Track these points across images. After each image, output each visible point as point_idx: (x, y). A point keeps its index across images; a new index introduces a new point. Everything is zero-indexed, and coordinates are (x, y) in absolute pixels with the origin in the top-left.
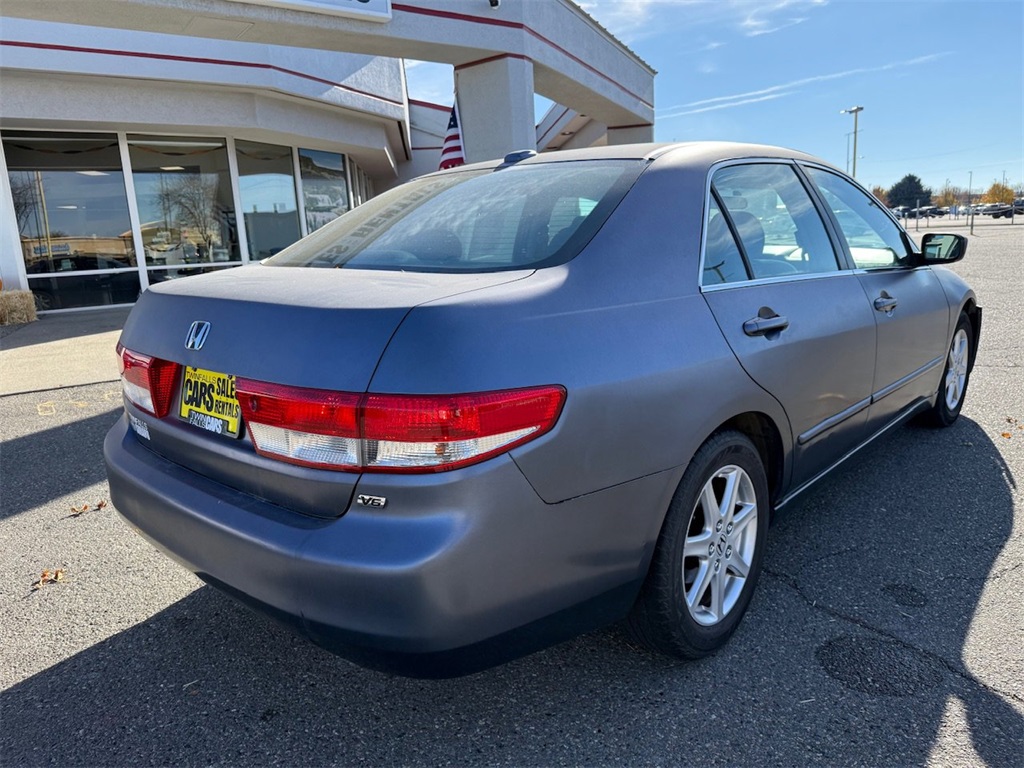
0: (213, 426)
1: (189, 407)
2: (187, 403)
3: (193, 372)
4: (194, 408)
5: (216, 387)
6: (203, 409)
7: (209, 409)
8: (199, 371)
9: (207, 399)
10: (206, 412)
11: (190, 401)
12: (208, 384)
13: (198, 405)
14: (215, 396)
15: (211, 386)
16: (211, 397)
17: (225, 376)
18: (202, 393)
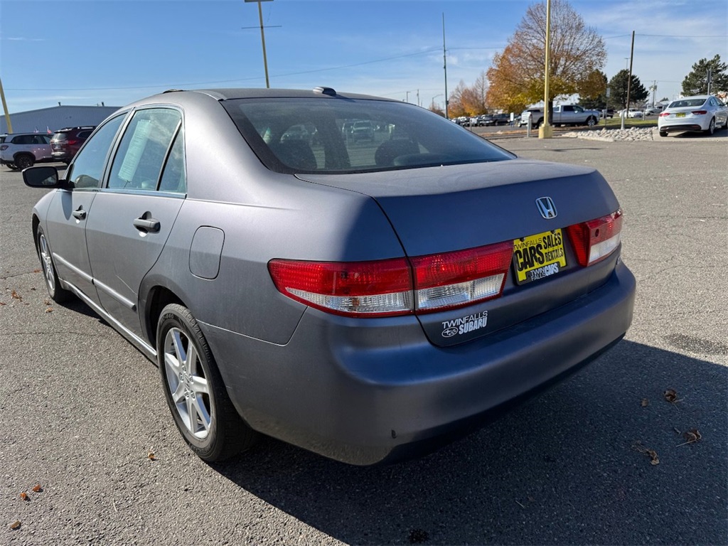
0: (551, 269)
1: (524, 271)
2: (521, 270)
3: (520, 243)
4: (529, 269)
5: (543, 244)
6: (537, 265)
7: (541, 263)
8: (527, 239)
9: (538, 256)
10: (541, 265)
11: (524, 265)
12: (535, 246)
13: (532, 265)
14: (543, 251)
15: (539, 246)
16: (541, 254)
17: (549, 233)
18: (532, 255)
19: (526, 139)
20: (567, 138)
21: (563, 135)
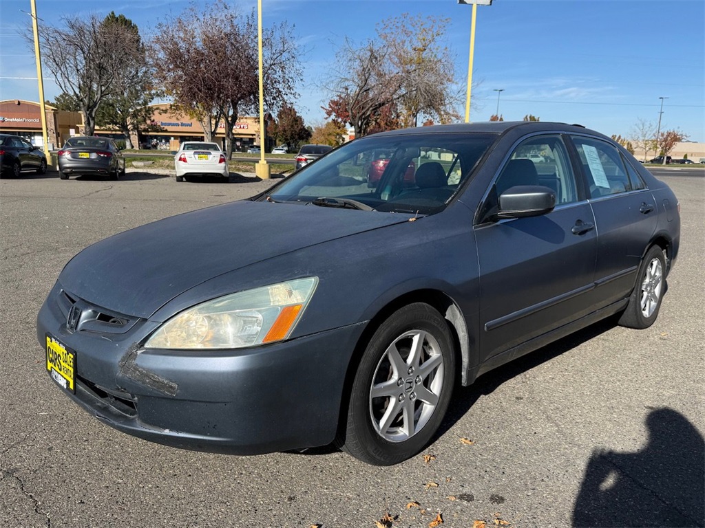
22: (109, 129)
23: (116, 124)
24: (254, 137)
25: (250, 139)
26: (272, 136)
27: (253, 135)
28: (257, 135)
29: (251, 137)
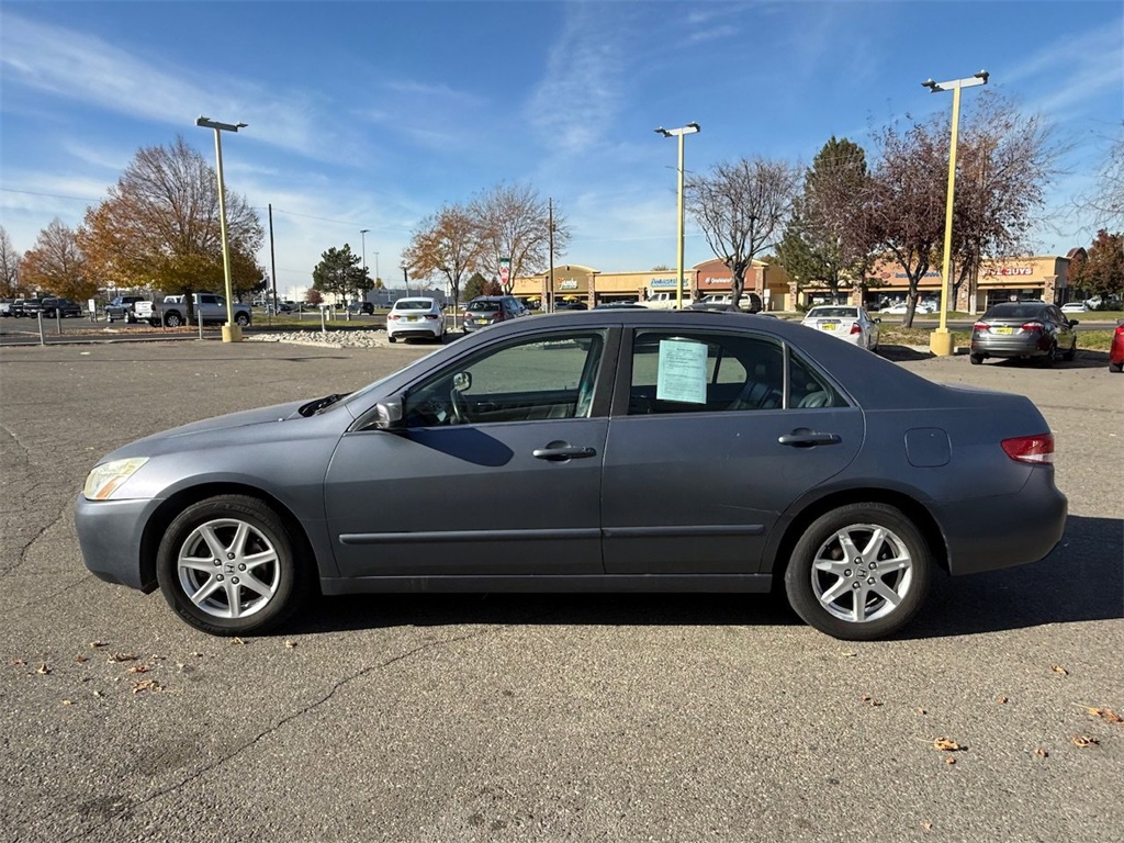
19: (200, 341)
20: (258, 342)
21: (251, 338)
22: (813, 287)
23: (823, 279)
24: (1042, 286)
25: (1035, 290)
26: (1074, 283)
27: (1039, 284)
28: (1047, 282)
29: (1037, 287)
